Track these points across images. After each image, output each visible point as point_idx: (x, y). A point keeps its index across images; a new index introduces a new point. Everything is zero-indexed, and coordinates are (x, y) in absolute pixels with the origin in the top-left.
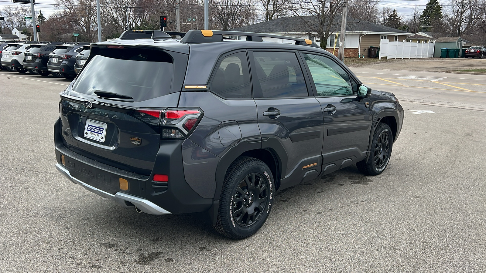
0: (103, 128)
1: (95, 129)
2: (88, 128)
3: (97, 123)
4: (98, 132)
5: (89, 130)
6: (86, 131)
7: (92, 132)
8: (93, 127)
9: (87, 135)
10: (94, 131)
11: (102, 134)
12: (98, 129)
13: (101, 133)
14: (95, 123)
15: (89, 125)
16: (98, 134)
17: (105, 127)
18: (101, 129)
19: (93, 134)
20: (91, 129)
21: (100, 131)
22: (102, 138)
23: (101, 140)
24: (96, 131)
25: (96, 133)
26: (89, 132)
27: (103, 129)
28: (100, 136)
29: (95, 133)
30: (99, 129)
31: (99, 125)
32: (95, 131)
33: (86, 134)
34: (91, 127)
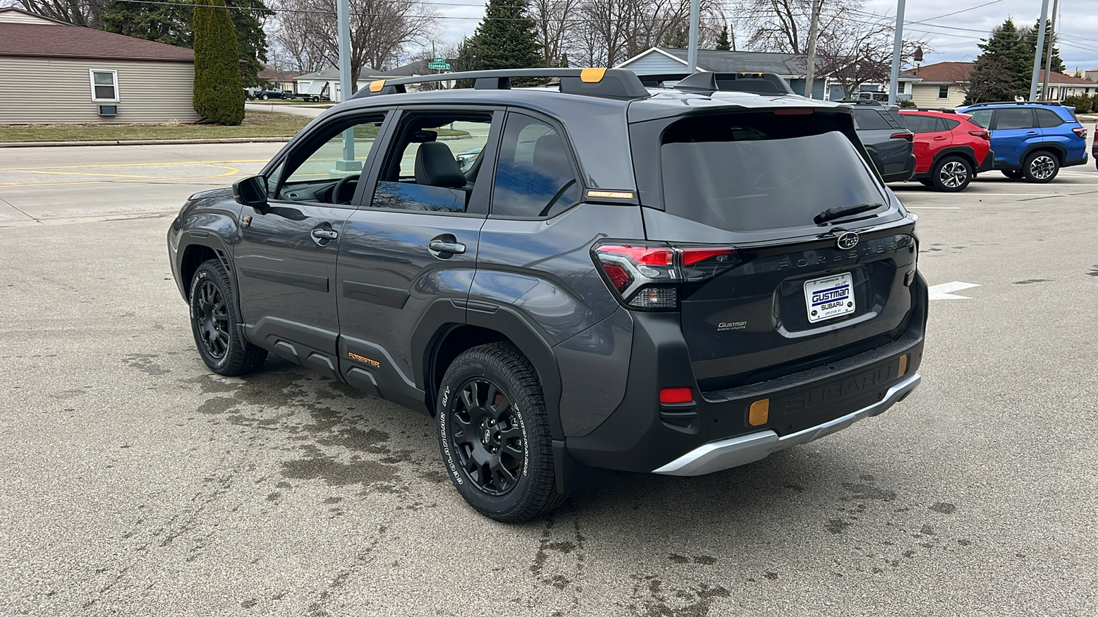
0: (847, 284)
1: (831, 293)
2: (815, 299)
3: (833, 280)
4: (840, 297)
5: (819, 302)
6: (810, 309)
7: (826, 304)
8: (825, 293)
9: (816, 317)
10: (830, 299)
11: (847, 297)
12: (836, 292)
13: (846, 295)
14: (827, 282)
15: (814, 293)
16: (841, 301)
17: (848, 280)
18: (844, 289)
19: (830, 307)
20: (821, 298)
21: (844, 293)
22: (850, 305)
23: (849, 309)
24: (835, 298)
25: (835, 302)
26: (818, 308)
27: (848, 286)
28: (846, 301)
29: (832, 303)
30: (839, 290)
31: (837, 282)
32: (833, 298)
33: (813, 315)
34: (822, 294)
